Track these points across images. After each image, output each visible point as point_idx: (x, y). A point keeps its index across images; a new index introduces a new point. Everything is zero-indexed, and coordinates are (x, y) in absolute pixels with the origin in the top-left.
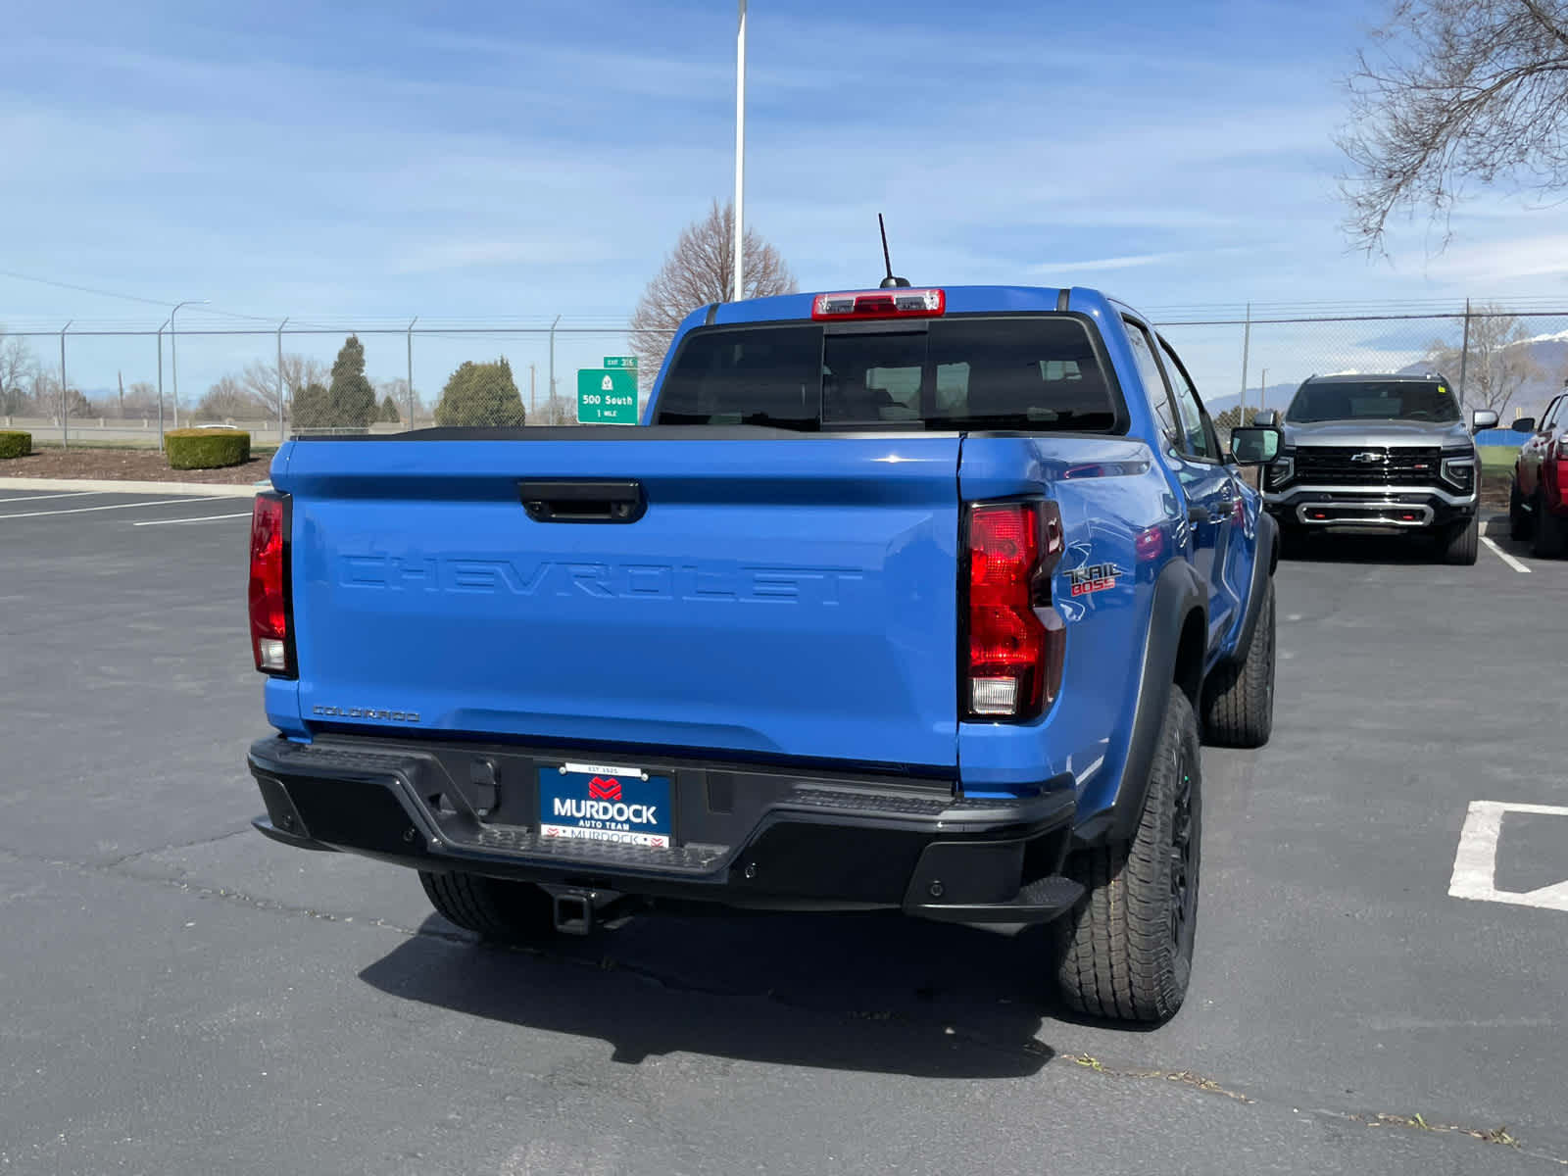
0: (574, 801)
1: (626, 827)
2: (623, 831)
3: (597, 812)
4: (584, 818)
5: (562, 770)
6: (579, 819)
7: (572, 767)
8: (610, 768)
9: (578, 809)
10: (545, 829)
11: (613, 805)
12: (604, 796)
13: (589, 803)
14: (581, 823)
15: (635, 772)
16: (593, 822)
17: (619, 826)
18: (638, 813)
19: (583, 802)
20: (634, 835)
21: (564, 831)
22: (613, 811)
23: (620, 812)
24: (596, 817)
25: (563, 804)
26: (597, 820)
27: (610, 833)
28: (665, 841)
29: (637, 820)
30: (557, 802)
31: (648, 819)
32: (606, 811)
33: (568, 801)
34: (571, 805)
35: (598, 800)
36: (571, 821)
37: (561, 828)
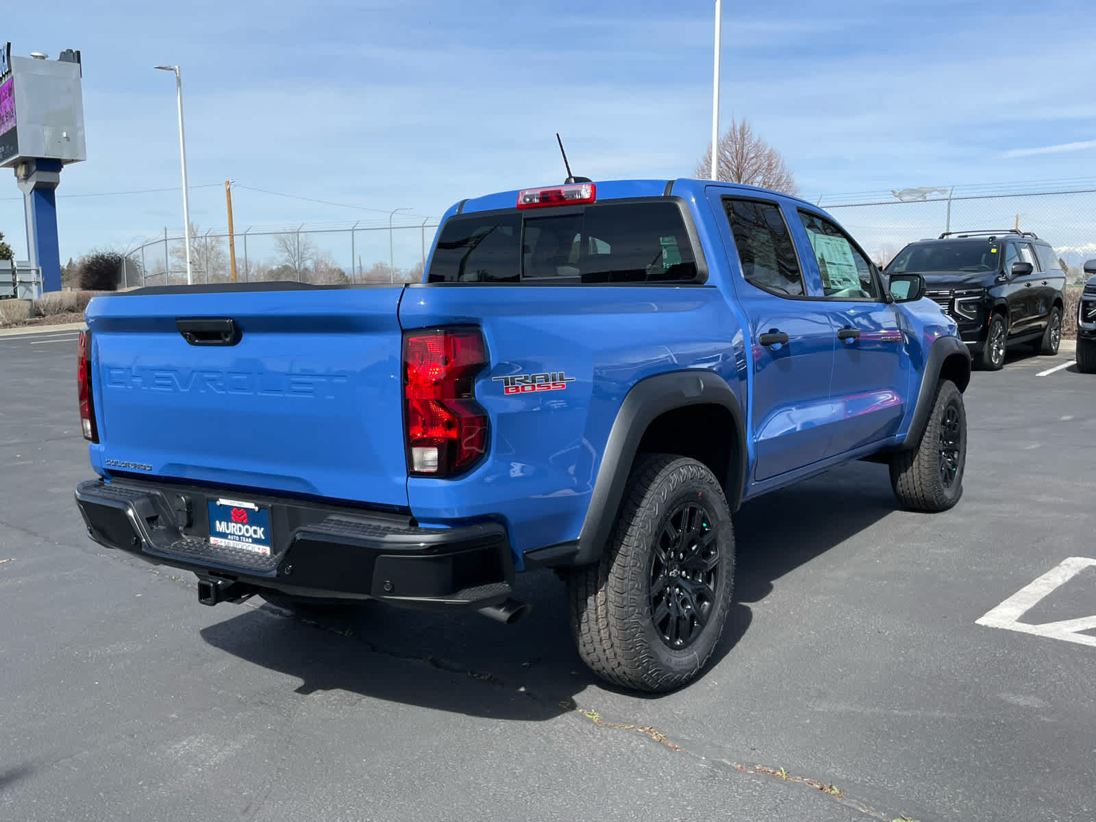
0: (225, 523)
1: (250, 540)
2: (247, 542)
3: (236, 530)
4: (230, 534)
5: (218, 503)
6: (228, 534)
7: (223, 501)
8: (240, 502)
9: (228, 528)
10: (212, 540)
11: (243, 526)
12: (239, 520)
13: (233, 524)
14: (229, 537)
15: (252, 506)
16: (235, 537)
17: (246, 540)
18: (255, 532)
19: (230, 524)
20: (254, 545)
21: (221, 542)
22: (244, 530)
23: (247, 531)
24: (236, 533)
25: (220, 524)
26: (236, 535)
27: (242, 543)
28: (267, 550)
29: (255, 536)
30: (217, 522)
31: (260, 536)
32: (240, 530)
33: (223, 523)
34: (224, 525)
35: (236, 523)
36: (223, 535)
37: (219, 540)
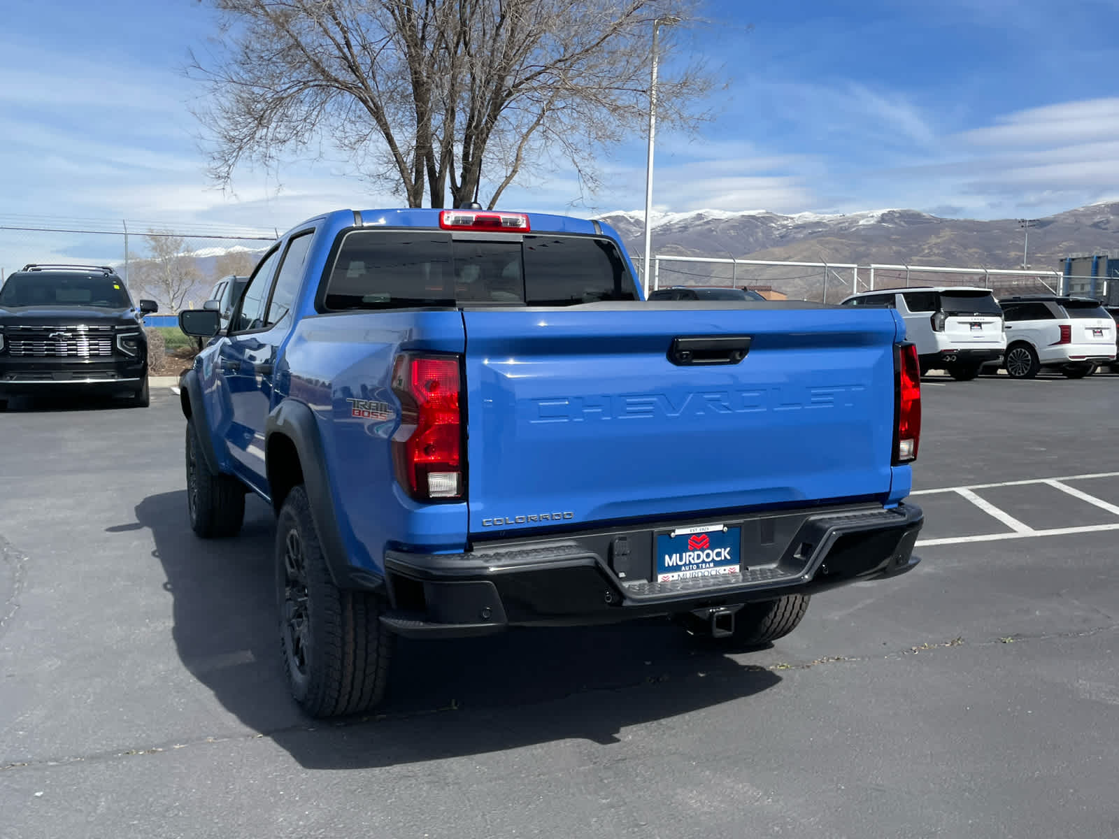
0: (678, 555)
1: (712, 565)
2: (710, 568)
3: (693, 559)
4: (685, 565)
5: (673, 535)
6: (681, 566)
7: (679, 532)
8: (703, 527)
9: (681, 559)
10: (660, 578)
11: (703, 552)
12: (698, 547)
13: (688, 554)
14: (683, 568)
15: (719, 527)
16: (691, 566)
17: (708, 565)
18: (718, 554)
19: (684, 554)
20: (718, 569)
21: (673, 576)
22: (703, 556)
23: (708, 555)
24: (693, 562)
25: (671, 559)
26: (693, 564)
27: (703, 571)
28: (737, 568)
29: (718, 559)
30: (667, 557)
31: (725, 557)
32: (699, 557)
33: (674, 555)
34: (675, 557)
35: (693, 551)
36: (677, 568)
37: (670, 575)
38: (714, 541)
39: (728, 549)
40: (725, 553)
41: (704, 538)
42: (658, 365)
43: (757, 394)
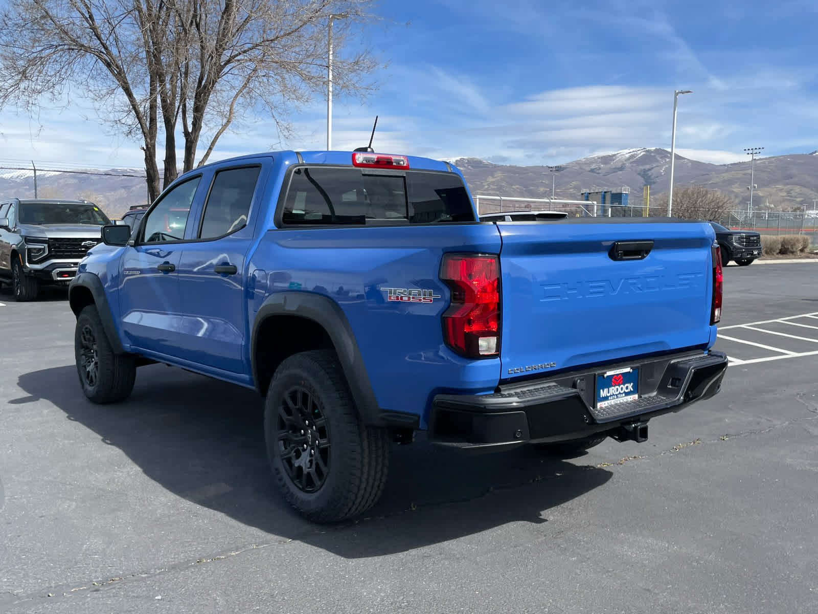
0: (607, 389)
1: (624, 395)
2: (622, 397)
3: (615, 391)
4: (611, 396)
5: (605, 375)
6: (609, 396)
7: (609, 373)
8: (621, 370)
9: (608, 392)
10: (599, 405)
11: (619, 387)
12: (617, 383)
13: (612, 388)
14: (610, 398)
15: (628, 370)
16: (614, 396)
17: (622, 395)
18: (627, 388)
19: (610, 388)
20: (627, 397)
21: (605, 404)
22: (620, 389)
23: (622, 389)
24: (614, 394)
25: (603, 392)
27: (620, 399)
28: (636, 396)
29: (628, 391)
30: (601, 391)
31: (630, 389)
32: (617, 390)
33: (605, 389)
34: (606, 391)
35: (615, 386)
36: (606, 398)
37: (603, 403)
38: (624, 379)
39: (632, 384)
40: (630, 386)
41: (620, 377)
42: (602, 260)
43: (654, 280)
